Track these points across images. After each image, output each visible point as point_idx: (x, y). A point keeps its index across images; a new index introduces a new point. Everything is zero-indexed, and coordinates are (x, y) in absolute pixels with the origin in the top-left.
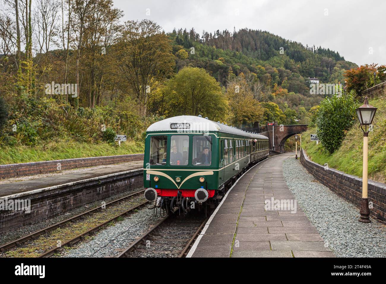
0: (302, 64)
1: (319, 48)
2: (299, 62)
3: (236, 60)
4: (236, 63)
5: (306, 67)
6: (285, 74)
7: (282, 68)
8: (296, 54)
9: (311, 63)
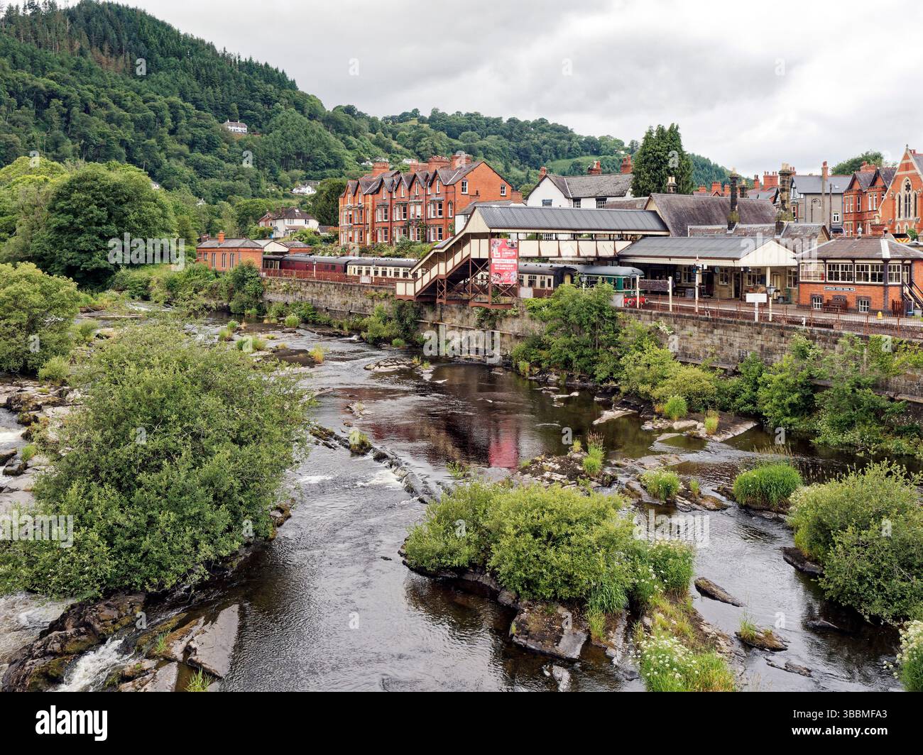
0: (214, 92)
1: (248, 60)
2: (210, 87)
3: (83, 78)
4: (82, 84)
5: (223, 100)
6: (182, 112)
7: (176, 99)
8: (204, 71)
9: (233, 91)
